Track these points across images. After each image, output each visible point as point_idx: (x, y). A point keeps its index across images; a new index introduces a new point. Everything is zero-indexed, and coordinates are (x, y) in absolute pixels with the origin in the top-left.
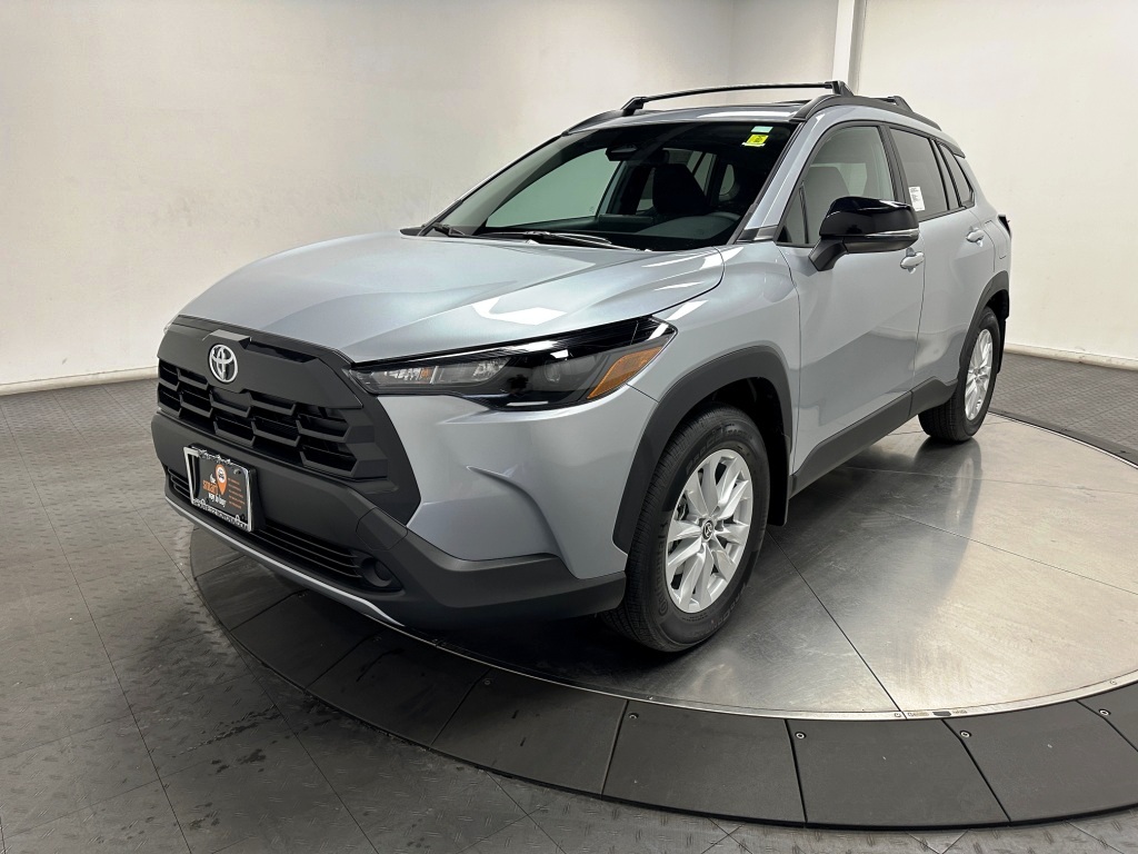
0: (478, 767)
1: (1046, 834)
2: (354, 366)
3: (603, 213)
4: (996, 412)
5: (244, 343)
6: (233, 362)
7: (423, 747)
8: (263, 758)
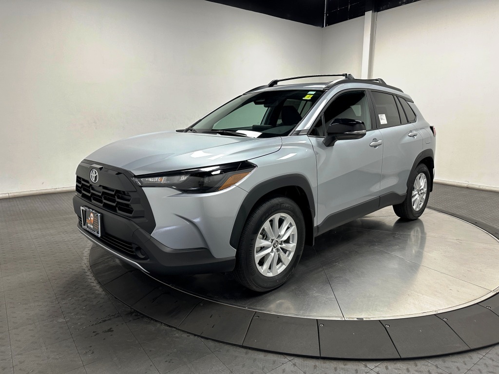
0: (195, 335)
1: (415, 363)
2: (135, 176)
3: (263, 125)
4: (429, 208)
5: (101, 169)
6: (97, 176)
7: (175, 328)
8: (113, 331)
